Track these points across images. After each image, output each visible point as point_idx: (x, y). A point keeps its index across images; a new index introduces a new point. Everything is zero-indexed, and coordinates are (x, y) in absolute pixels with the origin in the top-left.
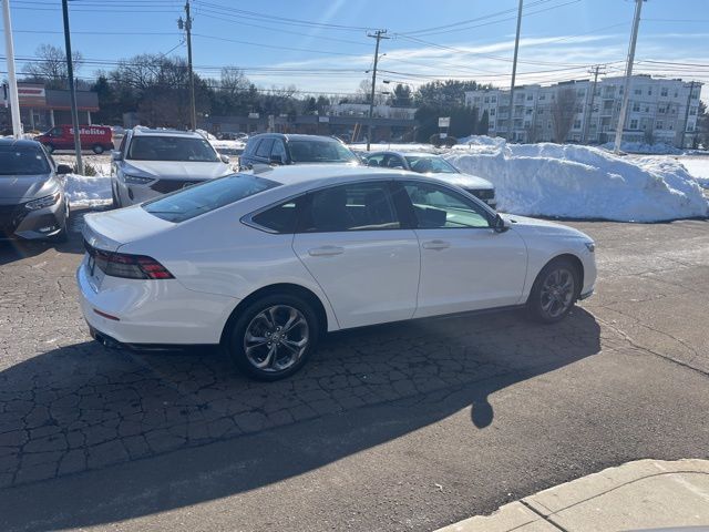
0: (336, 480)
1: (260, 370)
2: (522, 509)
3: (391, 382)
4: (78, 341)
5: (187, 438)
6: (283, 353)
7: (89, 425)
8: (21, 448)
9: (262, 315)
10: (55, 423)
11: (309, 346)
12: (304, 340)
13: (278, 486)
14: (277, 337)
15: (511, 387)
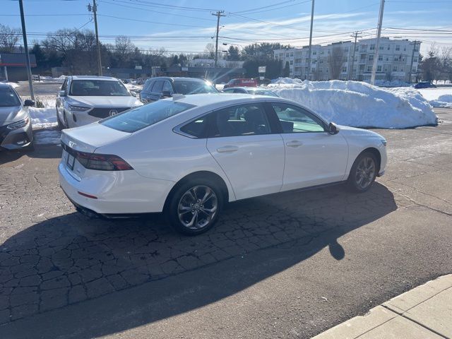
0: (257, 298)
1: (188, 228)
2: (384, 310)
3: (272, 234)
4: (58, 215)
5: (149, 275)
6: (202, 216)
7: (82, 269)
8: (38, 286)
9: (188, 192)
10: (57, 269)
11: (218, 211)
12: (215, 208)
13: (220, 303)
14: (198, 206)
15: (350, 233)
